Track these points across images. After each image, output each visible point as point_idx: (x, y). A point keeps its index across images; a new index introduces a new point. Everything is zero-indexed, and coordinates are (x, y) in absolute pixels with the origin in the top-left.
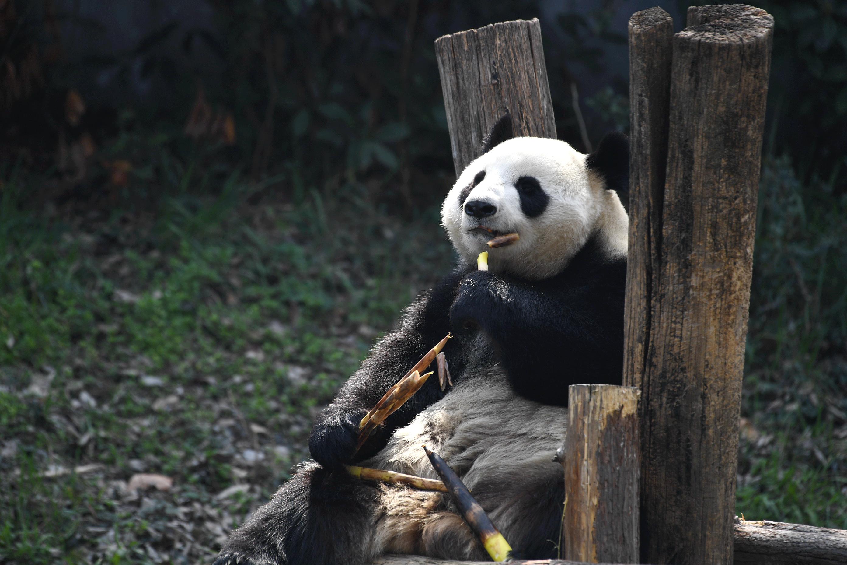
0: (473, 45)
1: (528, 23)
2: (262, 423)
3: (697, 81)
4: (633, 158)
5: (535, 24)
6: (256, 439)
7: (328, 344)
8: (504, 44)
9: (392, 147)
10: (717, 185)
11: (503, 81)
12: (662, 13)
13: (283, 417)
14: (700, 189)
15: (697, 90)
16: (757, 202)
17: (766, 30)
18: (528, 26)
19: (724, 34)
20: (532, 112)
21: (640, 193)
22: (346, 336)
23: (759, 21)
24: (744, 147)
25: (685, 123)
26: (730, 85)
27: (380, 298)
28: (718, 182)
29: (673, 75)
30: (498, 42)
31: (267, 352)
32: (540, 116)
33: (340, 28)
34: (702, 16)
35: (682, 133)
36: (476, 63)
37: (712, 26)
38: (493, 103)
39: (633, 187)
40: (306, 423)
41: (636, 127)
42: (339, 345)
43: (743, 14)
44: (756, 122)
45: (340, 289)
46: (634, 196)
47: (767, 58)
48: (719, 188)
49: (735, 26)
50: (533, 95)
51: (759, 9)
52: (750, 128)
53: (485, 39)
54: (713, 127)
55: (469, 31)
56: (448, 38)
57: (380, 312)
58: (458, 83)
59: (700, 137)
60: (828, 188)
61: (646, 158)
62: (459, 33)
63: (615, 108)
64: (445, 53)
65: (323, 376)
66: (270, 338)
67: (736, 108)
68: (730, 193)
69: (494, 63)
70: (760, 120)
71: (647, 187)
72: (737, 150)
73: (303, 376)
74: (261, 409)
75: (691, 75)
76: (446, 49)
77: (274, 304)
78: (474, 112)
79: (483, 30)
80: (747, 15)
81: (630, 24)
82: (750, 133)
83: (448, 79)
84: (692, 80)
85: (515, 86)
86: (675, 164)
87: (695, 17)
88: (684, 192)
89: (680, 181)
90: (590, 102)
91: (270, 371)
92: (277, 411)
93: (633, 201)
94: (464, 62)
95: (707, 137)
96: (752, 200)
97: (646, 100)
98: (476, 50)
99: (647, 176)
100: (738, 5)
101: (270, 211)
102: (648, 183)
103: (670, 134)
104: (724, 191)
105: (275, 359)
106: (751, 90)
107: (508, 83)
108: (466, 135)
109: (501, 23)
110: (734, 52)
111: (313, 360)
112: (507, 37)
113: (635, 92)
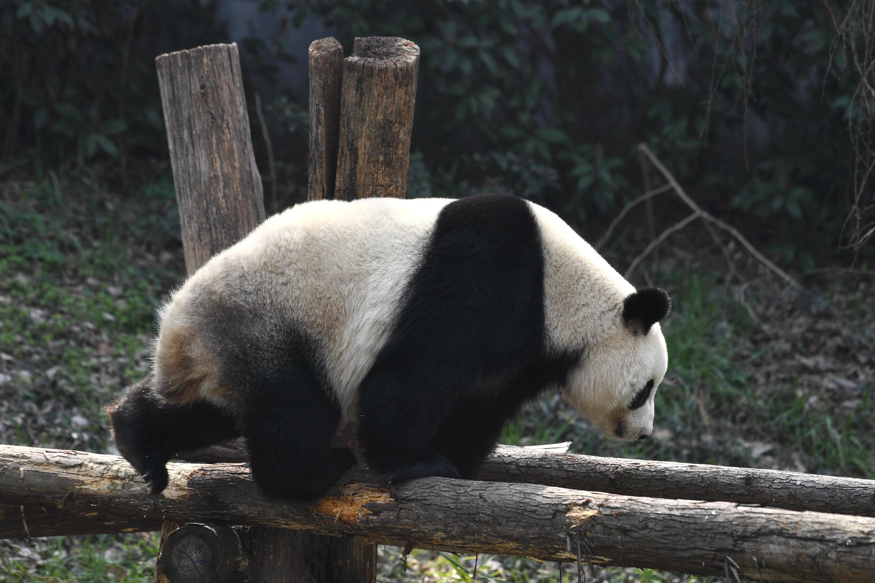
0: (186, 63)
1: (229, 47)
2: (9, 353)
3: (361, 95)
4: (312, 153)
5: (234, 47)
6: (4, 365)
7: (62, 292)
8: (210, 62)
9: (113, 138)
10: (376, 175)
11: (209, 91)
12: (335, 42)
13: (26, 348)
14: (363, 179)
15: (361, 102)
16: (406, 189)
17: (414, 58)
18: (229, 49)
19: (382, 59)
20: (232, 115)
21: (316, 180)
22: (76, 285)
23: (409, 50)
24: (397, 147)
25: (352, 127)
26: (387, 99)
27: (103, 257)
28: (377, 174)
29: (343, 90)
30: (205, 60)
31: (14, 297)
32: (237, 118)
33: (73, 44)
34: (365, 45)
35: (350, 135)
36: (187, 76)
37: (373, 53)
38: (201, 108)
39: (312, 175)
40: (44, 353)
41: (315, 129)
42: (71, 292)
43: (397, 44)
44: (406, 128)
45: (72, 249)
46: (312, 183)
47: (414, 79)
48: (377, 178)
49: (390, 53)
50: (232, 102)
51: (409, 41)
52: (401, 132)
53: (196, 58)
54: (373, 131)
55: (182, 51)
56: (166, 57)
57: (103, 267)
58: (173, 92)
59: (364, 138)
60: (449, 177)
61: (321, 154)
62: (174, 53)
63: (288, 113)
64: (164, 68)
65: (58, 316)
66: (16, 286)
67: (391, 117)
68: (386, 182)
69: (202, 77)
70: (409, 126)
71: (322, 175)
72: (391, 149)
73: (42, 316)
74: (9, 342)
75: (357, 90)
76: (164, 65)
77: (19, 259)
78: (186, 115)
79: (193, 51)
80: (399, 46)
81: (310, 50)
82: (401, 136)
83: (166, 88)
84: (358, 95)
85: (218, 95)
86: (344, 159)
87: (359, 46)
88: (351, 180)
89: (347, 172)
90: (269, 107)
91: (16, 312)
92: (21, 343)
93: (311, 187)
94: (179, 76)
95: (369, 139)
96: (402, 188)
97: (322, 109)
98: (188, 66)
99: (322, 167)
100: (393, 38)
101: (17, 186)
102: (323, 173)
103: (340, 135)
104: (381, 181)
105: (21, 302)
106: (402, 103)
107: (213, 92)
108: (180, 132)
109: (208, 46)
110: (390, 74)
111: (51, 304)
112: (212, 57)
113: (313, 102)
